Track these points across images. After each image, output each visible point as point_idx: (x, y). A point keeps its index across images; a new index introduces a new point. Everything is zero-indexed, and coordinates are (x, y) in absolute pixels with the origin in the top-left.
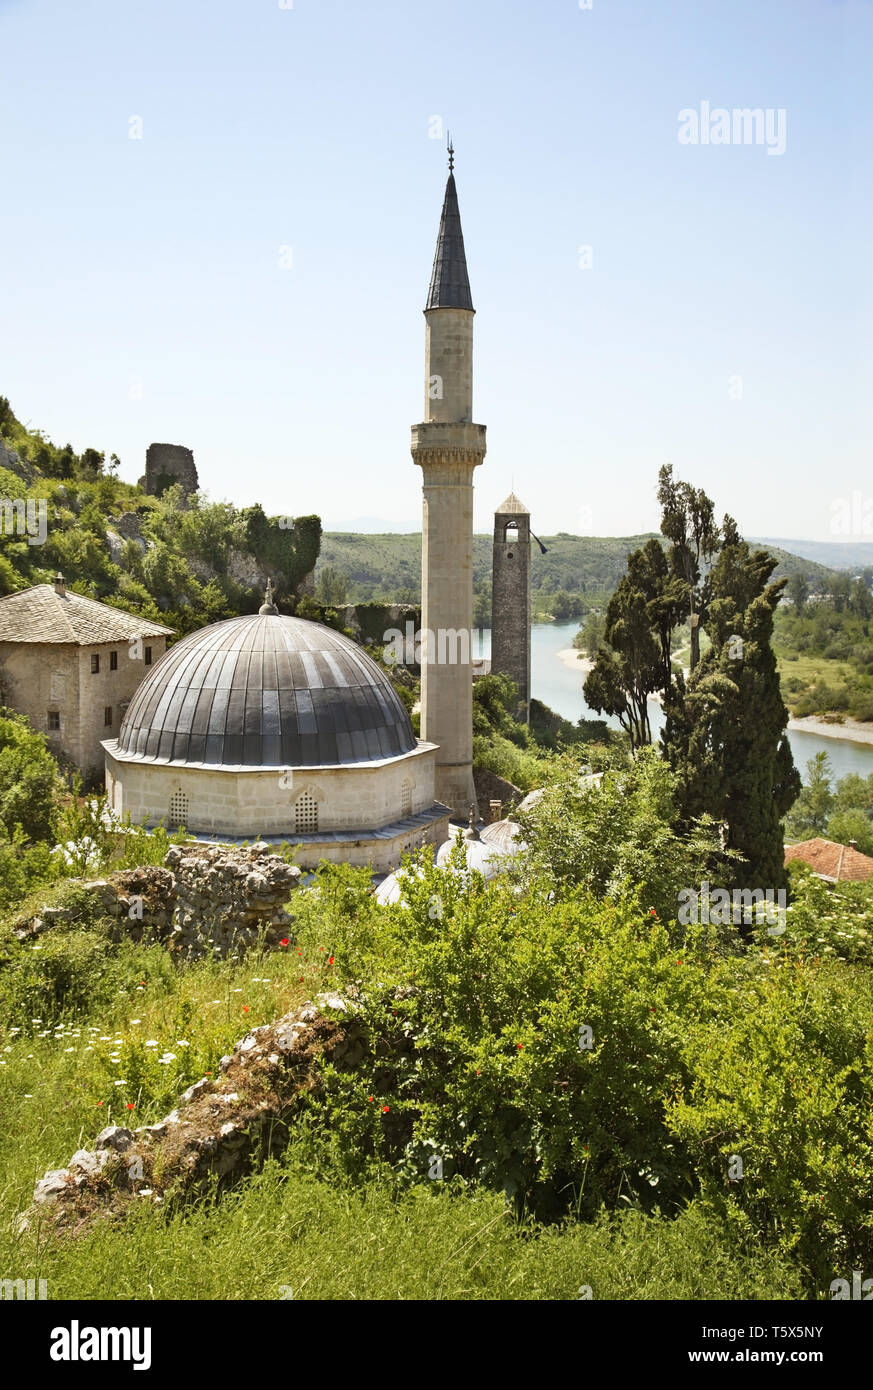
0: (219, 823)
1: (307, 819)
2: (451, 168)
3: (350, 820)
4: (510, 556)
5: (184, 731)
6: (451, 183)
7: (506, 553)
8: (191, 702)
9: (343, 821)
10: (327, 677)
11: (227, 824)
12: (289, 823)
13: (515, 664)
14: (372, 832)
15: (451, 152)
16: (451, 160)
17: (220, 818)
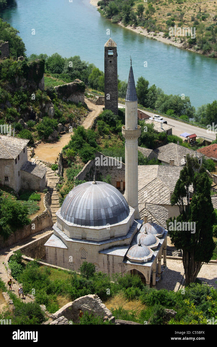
0: (94, 239)
1: (112, 235)
2: (131, 64)
3: (121, 234)
4: (111, 62)
5: (84, 219)
6: (131, 68)
7: (109, 61)
8: (85, 212)
9: (120, 235)
10: (113, 203)
11: (96, 239)
12: (109, 237)
13: (113, 100)
14: (125, 236)
15: (131, 60)
16: (131, 62)
17: (94, 238)
